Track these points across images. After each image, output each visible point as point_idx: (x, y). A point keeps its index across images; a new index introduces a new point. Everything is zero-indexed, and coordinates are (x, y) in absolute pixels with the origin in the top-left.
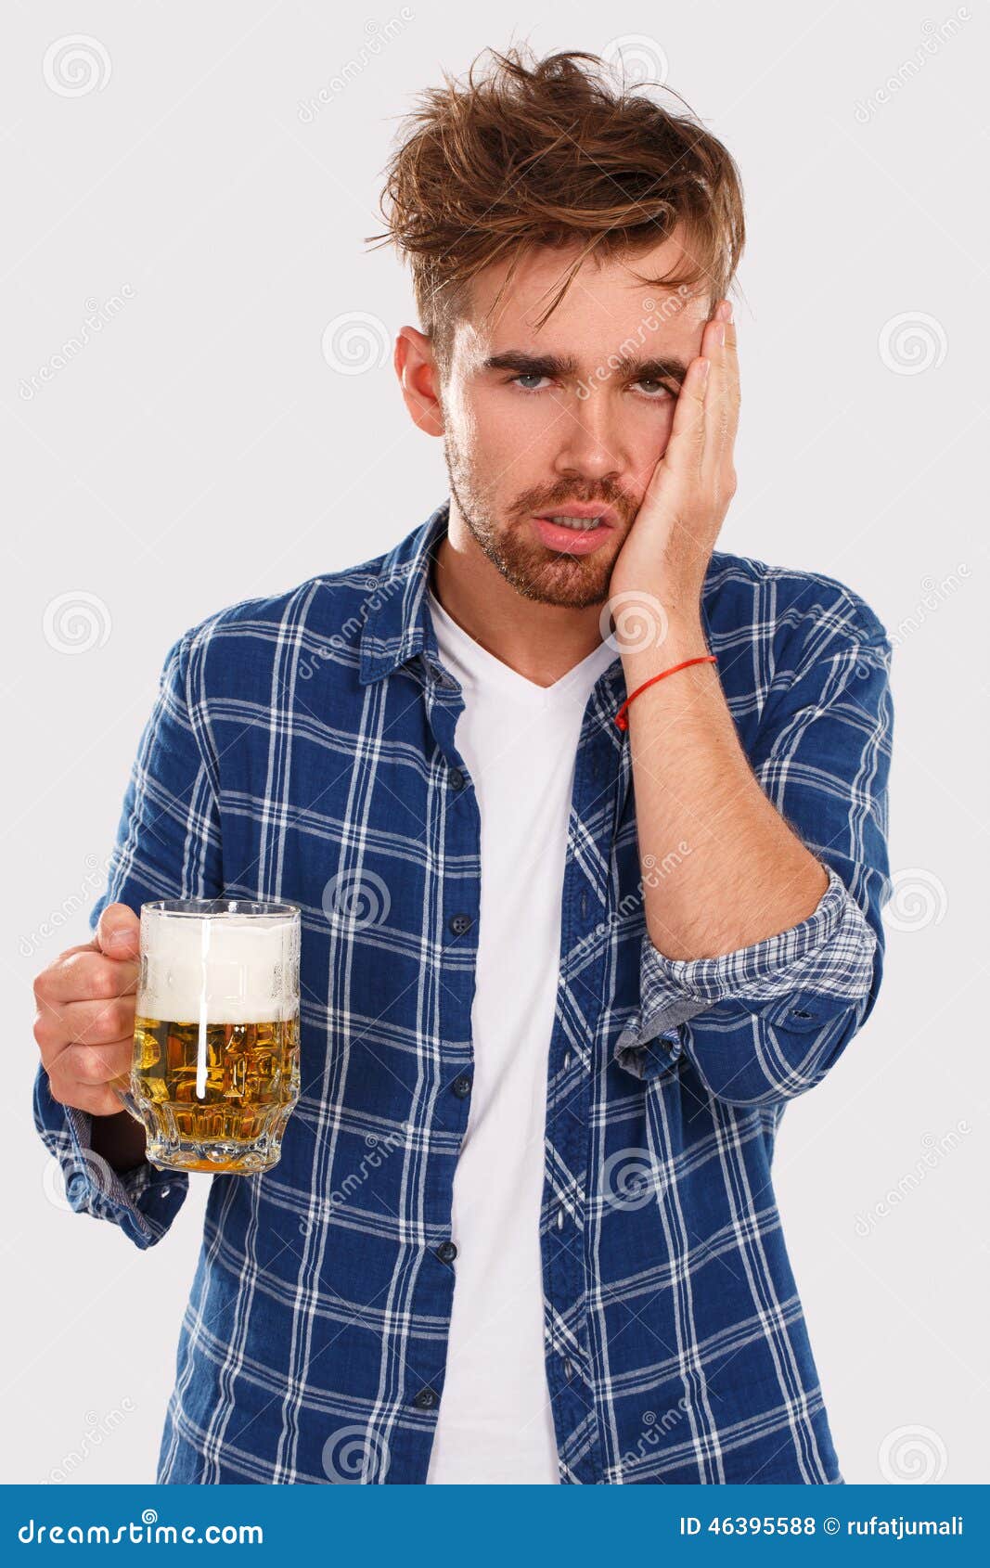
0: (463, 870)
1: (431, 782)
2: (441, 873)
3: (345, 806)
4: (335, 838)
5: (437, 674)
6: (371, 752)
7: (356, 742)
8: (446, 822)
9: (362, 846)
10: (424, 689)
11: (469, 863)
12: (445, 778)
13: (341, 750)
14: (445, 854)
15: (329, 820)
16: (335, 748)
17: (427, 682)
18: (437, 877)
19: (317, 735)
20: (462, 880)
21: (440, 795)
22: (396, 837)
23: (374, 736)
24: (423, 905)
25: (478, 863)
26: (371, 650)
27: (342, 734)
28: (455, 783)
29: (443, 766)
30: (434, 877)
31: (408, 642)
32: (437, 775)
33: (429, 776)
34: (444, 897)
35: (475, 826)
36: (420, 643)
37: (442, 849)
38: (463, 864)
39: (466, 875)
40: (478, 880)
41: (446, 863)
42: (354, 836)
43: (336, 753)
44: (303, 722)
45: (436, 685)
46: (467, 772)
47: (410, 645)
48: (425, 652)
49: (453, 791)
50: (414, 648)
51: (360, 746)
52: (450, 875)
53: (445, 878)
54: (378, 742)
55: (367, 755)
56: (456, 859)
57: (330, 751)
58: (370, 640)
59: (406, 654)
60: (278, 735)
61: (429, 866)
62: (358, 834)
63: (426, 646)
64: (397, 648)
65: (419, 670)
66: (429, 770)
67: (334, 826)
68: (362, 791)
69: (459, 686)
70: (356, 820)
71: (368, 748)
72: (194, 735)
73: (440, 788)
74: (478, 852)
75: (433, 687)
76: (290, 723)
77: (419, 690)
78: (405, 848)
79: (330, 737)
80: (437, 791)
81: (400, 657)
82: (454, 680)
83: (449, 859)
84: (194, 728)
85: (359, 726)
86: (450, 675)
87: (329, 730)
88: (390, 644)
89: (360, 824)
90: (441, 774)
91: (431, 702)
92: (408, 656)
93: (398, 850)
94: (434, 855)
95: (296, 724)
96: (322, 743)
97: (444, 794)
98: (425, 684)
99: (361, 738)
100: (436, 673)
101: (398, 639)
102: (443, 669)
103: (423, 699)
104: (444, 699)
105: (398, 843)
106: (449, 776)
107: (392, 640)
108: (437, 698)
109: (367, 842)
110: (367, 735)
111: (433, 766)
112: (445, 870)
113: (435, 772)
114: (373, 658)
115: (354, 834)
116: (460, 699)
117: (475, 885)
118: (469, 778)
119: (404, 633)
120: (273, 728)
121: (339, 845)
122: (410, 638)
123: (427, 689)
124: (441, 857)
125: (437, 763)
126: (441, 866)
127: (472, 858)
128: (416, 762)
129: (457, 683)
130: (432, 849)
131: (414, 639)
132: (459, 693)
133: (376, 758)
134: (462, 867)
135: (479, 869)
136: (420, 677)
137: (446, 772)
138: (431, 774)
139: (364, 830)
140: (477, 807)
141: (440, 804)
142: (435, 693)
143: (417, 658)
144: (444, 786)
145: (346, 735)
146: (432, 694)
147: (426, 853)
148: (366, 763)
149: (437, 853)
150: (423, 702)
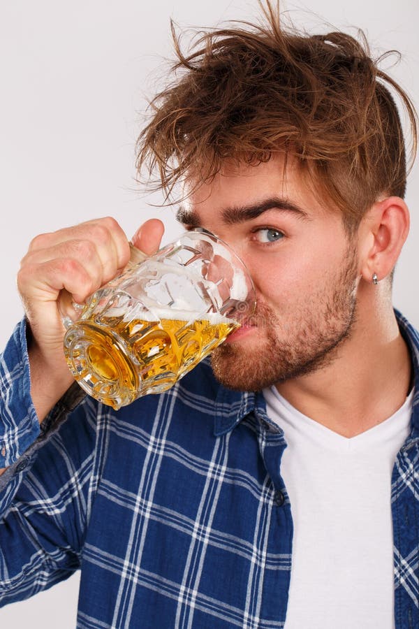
0: (279, 564)
1: (261, 499)
2: (263, 565)
3: (197, 510)
4: (188, 532)
5: (267, 425)
6: (219, 474)
7: (208, 466)
8: (270, 528)
9: (206, 541)
10: (259, 436)
11: (284, 560)
12: (272, 498)
13: (197, 471)
14: (268, 552)
15: (185, 518)
16: (193, 469)
17: (261, 430)
18: (260, 568)
19: (182, 458)
20: (277, 571)
21: (267, 509)
22: (232, 537)
23: (221, 464)
24: (247, 588)
25: (290, 560)
26: (222, 411)
27: (198, 459)
28: (278, 501)
29: (271, 489)
30: (257, 568)
31: (245, 404)
32: (267, 495)
33: (260, 495)
34: (264, 582)
35: (289, 533)
36: (253, 403)
37: (265, 548)
38: (279, 560)
39: (281, 568)
40: (289, 572)
41: (267, 558)
42: (201, 533)
43: (194, 472)
44: (173, 448)
45: (267, 432)
46: (286, 493)
47: (246, 405)
48: (256, 409)
49: (277, 507)
50: (248, 407)
51: (211, 469)
52: (270, 567)
53: (265, 569)
54: (224, 468)
55: (215, 477)
56: (275, 556)
57: (190, 471)
58: (221, 405)
59: (243, 412)
60: (152, 454)
61: (253, 560)
62: (204, 532)
63: (256, 405)
64: (238, 409)
65: (254, 423)
66: (261, 491)
67: (188, 523)
68: (210, 501)
69: (282, 431)
70: (204, 522)
71: (217, 471)
72: (95, 433)
73: (267, 504)
74: (290, 552)
75: (265, 434)
76: (163, 447)
77: (255, 436)
78: (237, 545)
79: (191, 461)
80: (265, 506)
81: (240, 414)
82: (277, 426)
83: (270, 555)
84: (98, 428)
85: (212, 455)
86: (274, 423)
87: (190, 455)
88: (234, 406)
89: (206, 525)
90: (270, 494)
91: (264, 444)
92: (245, 414)
93: (232, 546)
94: (259, 551)
95: (168, 448)
96: (185, 463)
97: (270, 508)
98: (259, 432)
99: (212, 464)
100: (265, 423)
101: (239, 403)
102: (270, 420)
103: (258, 443)
104: (272, 441)
105: (233, 541)
106: (275, 496)
107: (235, 404)
108: (267, 441)
109: (210, 539)
110: (216, 462)
111: (264, 488)
112: (266, 563)
113: (265, 492)
114: (223, 417)
115: (201, 532)
116: (283, 440)
117: (287, 576)
118: (287, 498)
119: (242, 397)
120: (150, 449)
121: (190, 537)
122: (246, 401)
123: (261, 435)
124: (264, 554)
125: (267, 486)
126: (264, 560)
127: (286, 556)
128: (250, 485)
129: (280, 429)
130: (258, 548)
131: (248, 401)
132: (282, 436)
133: (221, 479)
134: (278, 562)
135: (290, 564)
136: (254, 427)
137: (273, 493)
138: (262, 493)
139: (209, 529)
140: (291, 519)
141: (267, 515)
142: (266, 437)
143: (252, 414)
144: (271, 503)
145: (202, 461)
146: (265, 438)
147: (252, 550)
148: (214, 483)
149: (262, 550)
150: (258, 445)
